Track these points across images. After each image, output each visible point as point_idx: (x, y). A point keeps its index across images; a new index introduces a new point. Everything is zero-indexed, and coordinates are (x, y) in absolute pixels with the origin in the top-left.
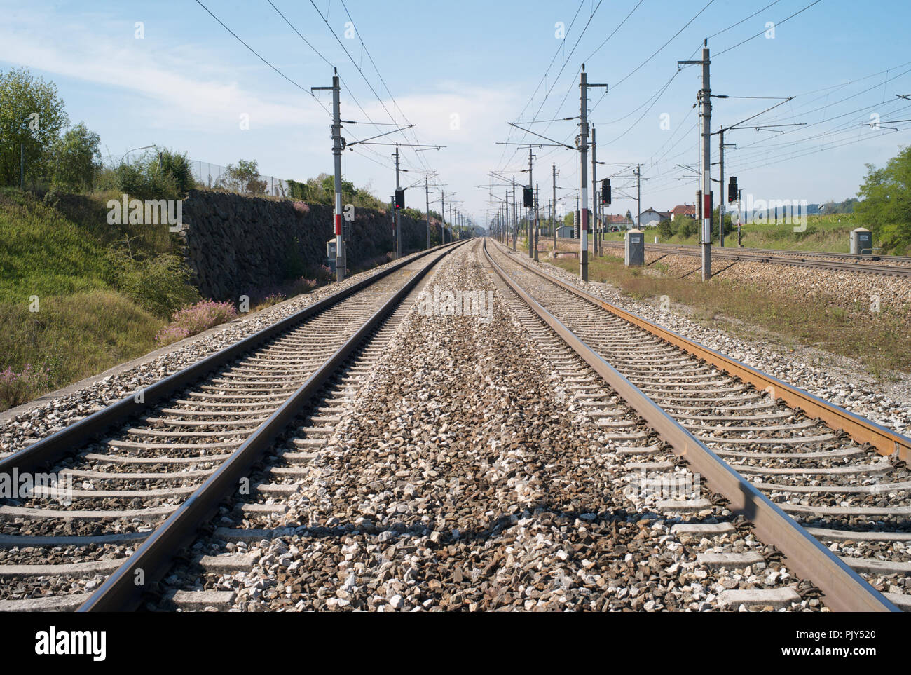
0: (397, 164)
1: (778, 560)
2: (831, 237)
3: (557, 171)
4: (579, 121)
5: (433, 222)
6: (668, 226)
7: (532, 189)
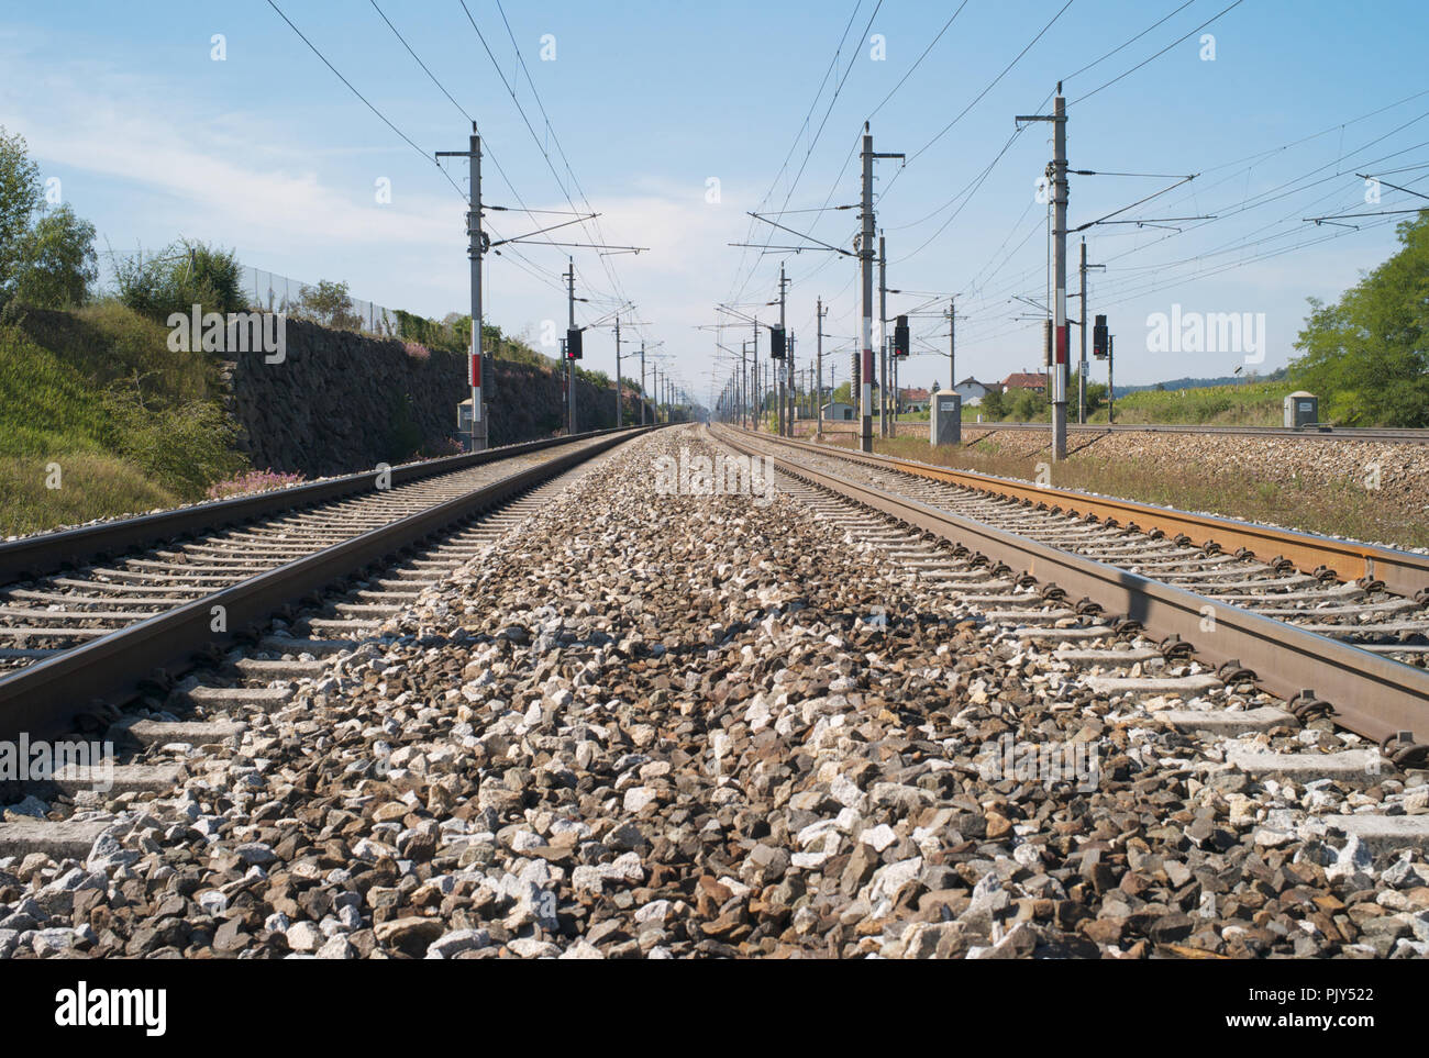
0: (571, 289)
1: (1186, 656)
2: (1254, 415)
3: (823, 310)
4: (859, 211)
5: (628, 394)
6: (999, 400)
7: (784, 330)
